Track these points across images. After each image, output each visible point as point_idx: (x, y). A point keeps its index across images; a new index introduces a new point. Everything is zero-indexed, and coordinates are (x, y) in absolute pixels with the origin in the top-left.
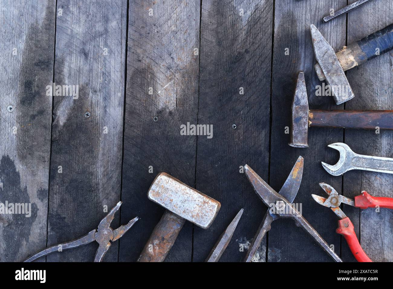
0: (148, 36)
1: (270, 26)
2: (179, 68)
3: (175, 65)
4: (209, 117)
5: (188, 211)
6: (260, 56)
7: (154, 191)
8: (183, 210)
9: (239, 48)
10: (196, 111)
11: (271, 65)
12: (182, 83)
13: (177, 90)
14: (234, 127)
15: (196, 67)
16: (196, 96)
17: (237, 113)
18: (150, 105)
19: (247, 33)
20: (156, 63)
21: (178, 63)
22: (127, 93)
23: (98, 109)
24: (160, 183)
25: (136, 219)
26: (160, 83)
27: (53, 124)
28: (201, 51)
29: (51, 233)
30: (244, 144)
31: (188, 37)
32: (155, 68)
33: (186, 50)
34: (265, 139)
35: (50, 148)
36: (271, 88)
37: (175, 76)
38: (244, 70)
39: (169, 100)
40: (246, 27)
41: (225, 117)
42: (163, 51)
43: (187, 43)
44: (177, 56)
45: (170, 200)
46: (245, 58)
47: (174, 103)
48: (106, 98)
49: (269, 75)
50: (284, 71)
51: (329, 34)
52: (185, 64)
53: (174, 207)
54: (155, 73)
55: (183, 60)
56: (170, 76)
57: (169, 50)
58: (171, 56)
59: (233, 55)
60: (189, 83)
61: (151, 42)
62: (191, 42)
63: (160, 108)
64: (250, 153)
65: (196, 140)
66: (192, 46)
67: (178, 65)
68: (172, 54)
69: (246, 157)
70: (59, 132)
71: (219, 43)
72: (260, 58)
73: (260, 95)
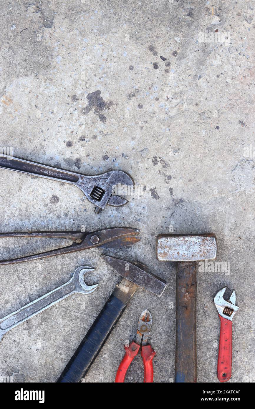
5: (195, 254)
7: (161, 253)
8: (191, 255)
24: (162, 245)
45: (177, 253)
53: (183, 257)
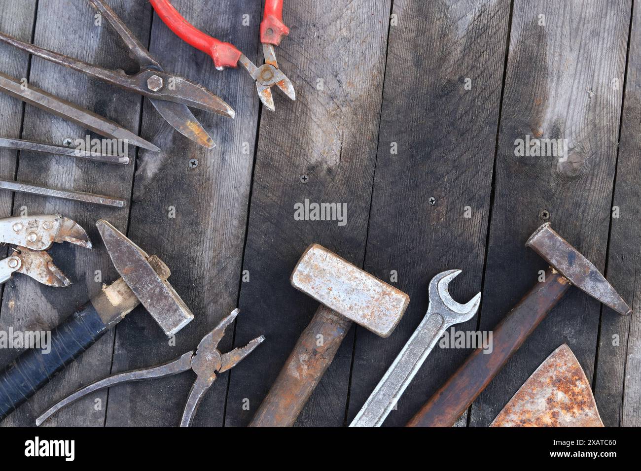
0: (302, 43)
1: (502, 42)
2: (348, 98)
3: (342, 93)
4: (392, 183)
5: (356, 307)
6: (482, 90)
7: (301, 273)
8: (349, 306)
9: (449, 73)
10: (372, 170)
11: (499, 104)
12: (352, 124)
13: (343, 135)
14: (432, 201)
15: (377, 98)
16: (374, 145)
17: (438, 179)
18: (296, 156)
19: (464, 50)
20: (313, 88)
21: (349, 90)
22: (260, 132)
23: (212, 155)
24: (312, 261)
25: (261, 339)
26: (316, 120)
27: (136, 174)
28: (387, 74)
29: (120, 352)
30: (446, 230)
31: (367, 50)
32: (310, 95)
33: (362, 70)
34: (480, 224)
35: (128, 212)
36: (497, 143)
37: (341, 111)
38: (455, 111)
39: (329, 150)
40: (463, 41)
41: (418, 184)
42: (325, 69)
43: (365, 58)
44: (347, 78)
45: (328, 289)
46: (459, 91)
47: (336, 155)
48: (226, 139)
49: (495, 121)
50: (520, 116)
51: (598, 61)
52: (359, 92)
53: (334, 300)
54: (309, 104)
55: (357, 85)
56: (333, 110)
57: (335, 67)
58: (338, 78)
59: (438, 84)
60: (364, 123)
61: (306, 53)
62: (372, 58)
63: (313, 161)
64: (454, 245)
65: (368, 217)
66: (373, 64)
67: (348, 94)
68: (339, 76)
69: (447, 252)
70: (145, 188)
71: (418, 63)
72: (482, 92)
73: (478, 153)
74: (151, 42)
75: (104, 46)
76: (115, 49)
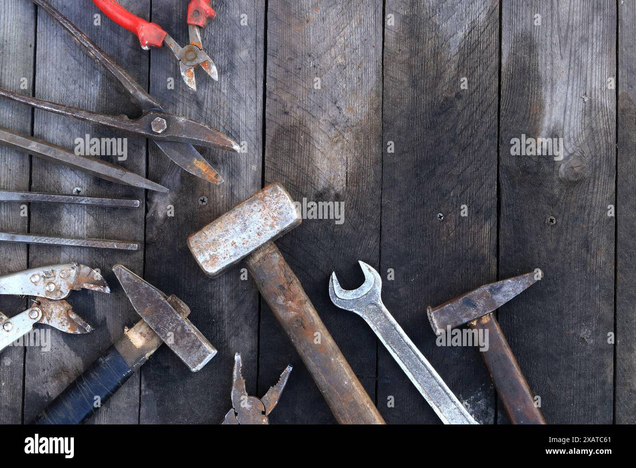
0: (299, 73)
1: (494, 56)
2: (349, 124)
3: (343, 119)
4: (400, 202)
6: (479, 104)
9: (445, 91)
10: (378, 192)
11: (497, 117)
12: (355, 148)
13: (347, 160)
14: (440, 217)
15: (377, 120)
16: (379, 168)
17: (444, 195)
18: (303, 184)
19: (458, 67)
20: (313, 116)
21: (349, 115)
22: (266, 164)
23: (221, 191)
25: (289, 369)
26: (319, 148)
27: (147, 217)
28: (385, 96)
29: (147, 393)
30: (457, 244)
31: (363, 75)
32: (311, 124)
33: (360, 95)
34: (490, 236)
35: (142, 255)
36: (498, 155)
37: (343, 137)
38: (455, 126)
39: (334, 175)
40: (457, 58)
41: (425, 201)
42: (324, 98)
43: (362, 83)
44: (346, 104)
46: (456, 107)
47: (342, 180)
48: (233, 174)
49: (495, 134)
50: (518, 126)
51: (589, 66)
52: (360, 117)
54: (311, 132)
55: (356, 110)
56: (336, 137)
57: (334, 94)
58: (337, 105)
59: (436, 103)
60: (367, 147)
61: (304, 83)
62: (369, 83)
63: (320, 188)
64: (466, 258)
65: (379, 239)
66: (370, 88)
67: (348, 119)
68: (338, 102)
69: (459, 265)
70: (158, 228)
71: (414, 83)
72: (479, 106)
73: (481, 166)
74: (151, 85)
75: (105, 93)
76: (115, 95)
